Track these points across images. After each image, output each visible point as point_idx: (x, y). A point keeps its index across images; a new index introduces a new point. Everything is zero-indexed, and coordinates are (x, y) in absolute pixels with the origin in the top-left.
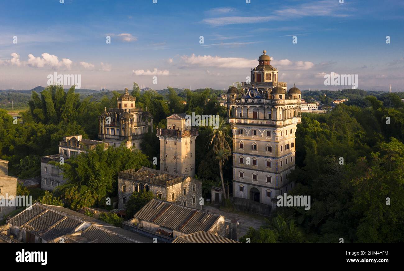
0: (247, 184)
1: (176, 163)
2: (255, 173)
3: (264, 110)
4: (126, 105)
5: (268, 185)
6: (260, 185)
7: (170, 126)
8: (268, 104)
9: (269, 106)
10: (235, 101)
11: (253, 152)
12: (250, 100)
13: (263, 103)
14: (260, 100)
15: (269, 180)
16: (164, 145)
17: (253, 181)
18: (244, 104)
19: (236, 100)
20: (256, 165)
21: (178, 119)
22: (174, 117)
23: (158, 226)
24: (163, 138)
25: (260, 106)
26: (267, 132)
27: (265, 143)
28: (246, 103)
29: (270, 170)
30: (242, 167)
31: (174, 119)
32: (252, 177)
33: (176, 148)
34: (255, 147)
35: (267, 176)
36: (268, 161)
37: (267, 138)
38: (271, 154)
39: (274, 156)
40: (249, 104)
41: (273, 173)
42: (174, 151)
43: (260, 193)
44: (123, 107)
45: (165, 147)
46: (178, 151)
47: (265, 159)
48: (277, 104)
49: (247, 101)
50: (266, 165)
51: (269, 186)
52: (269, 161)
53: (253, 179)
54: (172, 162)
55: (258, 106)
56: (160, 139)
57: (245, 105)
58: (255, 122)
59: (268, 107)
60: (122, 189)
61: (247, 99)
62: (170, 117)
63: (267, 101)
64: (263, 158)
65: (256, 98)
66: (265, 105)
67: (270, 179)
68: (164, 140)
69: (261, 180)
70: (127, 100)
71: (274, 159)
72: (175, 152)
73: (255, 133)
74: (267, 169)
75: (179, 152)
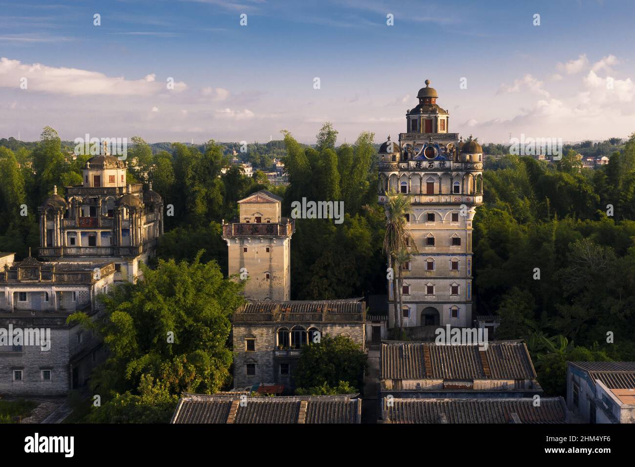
0: (416, 303)
1: (271, 286)
2: (430, 283)
3: (452, 179)
4: (112, 179)
5: (455, 298)
6: (440, 301)
7: (249, 216)
8: (457, 170)
9: (460, 173)
10: (398, 165)
11: (428, 249)
12: (425, 164)
13: (450, 168)
14: (444, 164)
15: (455, 290)
16: (239, 256)
17: (426, 297)
18: (414, 170)
19: (399, 163)
20: (432, 271)
21: (268, 202)
22: (259, 199)
23: (440, 381)
24: (237, 242)
25: (443, 172)
26: (453, 214)
27: (449, 232)
28: (418, 168)
29: (457, 274)
30: (406, 276)
31: (258, 203)
32: (425, 291)
33: (271, 259)
34: (430, 241)
35: (451, 285)
36: (454, 261)
37: (451, 224)
38: (459, 248)
39: (465, 252)
40: (425, 169)
41: (463, 278)
42: (267, 264)
43: (440, 313)
44: (107, 184)
45: (242, 258)
46: (274, 264)
47: (448, 258)
48: (476, 169)
49: (420, 164)
50: (451, 268)
51: (456, 301)
52: (456, 261)
53: (426, 293)
54: (260, 286)
55: (439, 173)
56: (229, 245)
57: (416, 173)
58: (434, 199)
59: (458, 175)
60: (244, 346)
61: (419, 161)
62: (248, 198)
63: (457, 165)
64: (445, 257)
65: (437, 159)
66: (452, 171)
67: (457, 289)
68: (239, 245)
69: (441, 293)
70: (113, 168)
71: (464, 257)
72: (268, 267)
73: (431, 218)
74: (452, 274)
75: (278, 266)
